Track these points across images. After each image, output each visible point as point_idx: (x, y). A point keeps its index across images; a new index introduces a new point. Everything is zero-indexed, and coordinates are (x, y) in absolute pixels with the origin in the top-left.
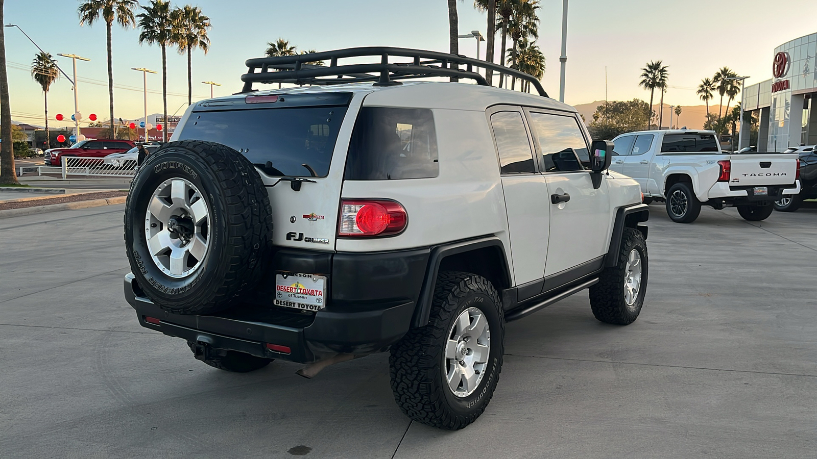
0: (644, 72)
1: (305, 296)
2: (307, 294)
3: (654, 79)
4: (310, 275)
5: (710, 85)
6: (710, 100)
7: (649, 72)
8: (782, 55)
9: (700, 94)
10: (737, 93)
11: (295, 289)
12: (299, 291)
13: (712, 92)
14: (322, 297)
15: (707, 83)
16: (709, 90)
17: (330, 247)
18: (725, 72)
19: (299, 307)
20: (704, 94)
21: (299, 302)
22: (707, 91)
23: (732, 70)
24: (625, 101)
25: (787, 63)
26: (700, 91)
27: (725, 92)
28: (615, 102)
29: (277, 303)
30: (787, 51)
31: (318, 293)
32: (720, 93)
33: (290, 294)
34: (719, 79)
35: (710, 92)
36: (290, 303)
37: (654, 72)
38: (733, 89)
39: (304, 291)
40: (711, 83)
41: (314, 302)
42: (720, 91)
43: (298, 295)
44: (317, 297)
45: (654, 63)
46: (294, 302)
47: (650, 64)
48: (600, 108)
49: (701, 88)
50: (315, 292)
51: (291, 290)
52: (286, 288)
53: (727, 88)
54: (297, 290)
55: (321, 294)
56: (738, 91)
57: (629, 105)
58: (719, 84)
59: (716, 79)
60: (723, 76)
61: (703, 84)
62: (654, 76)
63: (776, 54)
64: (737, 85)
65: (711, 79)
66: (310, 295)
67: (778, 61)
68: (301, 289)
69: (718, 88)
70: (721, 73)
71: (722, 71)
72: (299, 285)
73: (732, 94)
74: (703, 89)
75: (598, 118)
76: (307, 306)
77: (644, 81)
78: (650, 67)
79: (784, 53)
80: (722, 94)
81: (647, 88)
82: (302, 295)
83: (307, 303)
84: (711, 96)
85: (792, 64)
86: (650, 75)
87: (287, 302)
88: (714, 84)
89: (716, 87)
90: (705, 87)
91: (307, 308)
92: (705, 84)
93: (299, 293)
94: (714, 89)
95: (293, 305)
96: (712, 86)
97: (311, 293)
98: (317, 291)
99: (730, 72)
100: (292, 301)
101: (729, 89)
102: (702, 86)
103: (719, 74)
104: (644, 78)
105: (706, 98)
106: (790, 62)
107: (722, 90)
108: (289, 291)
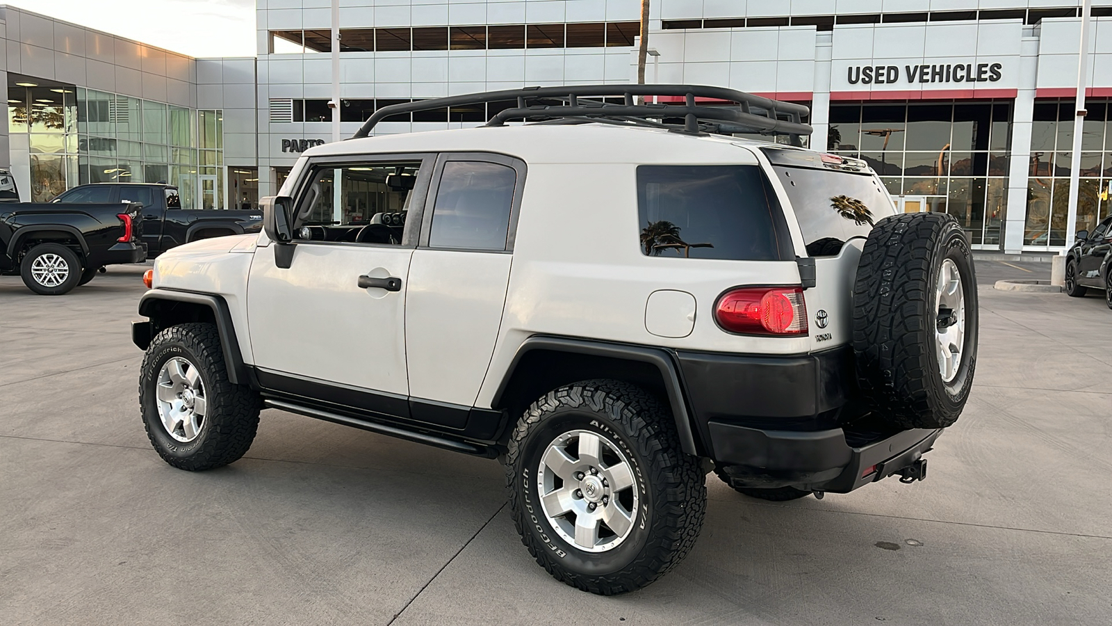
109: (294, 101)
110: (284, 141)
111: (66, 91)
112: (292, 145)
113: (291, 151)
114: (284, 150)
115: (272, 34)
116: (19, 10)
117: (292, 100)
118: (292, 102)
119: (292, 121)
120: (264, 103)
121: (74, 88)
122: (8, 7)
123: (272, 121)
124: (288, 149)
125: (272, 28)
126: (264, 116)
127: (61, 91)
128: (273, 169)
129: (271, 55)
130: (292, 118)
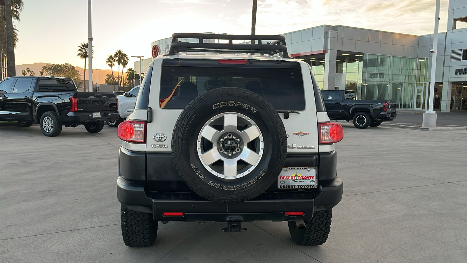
0: (80, 48)
1: (302, 180)
2: (304, 179)
3: (86, 52)
4: (305, 168)
5: (113, 59)
6: (113, 67)
7: (83, 49)
8: (156, 47)
9: (108, 63)
10: (127, 64)
11: (295, 177)
12: (298, 178)
13: (114, 63)
14: (315, 180)
15: (111, 57)
16: (112, 61)
17: (316, 150)
18: (120, 52)
19: (298, 187)
20: (110, 63)
21: (298, 185)
22: (111, 62)
23: (124, 52)
24: (60, 64)
25: (159, 51)
26: (107, 62)
27: (121, 63)
28: (54, 64)
29: (280, 187)
30: (159, 45)
31: (311, 178)
32: (118, 64)
33: (291, 180)
34: (117, 56)
35: (113, 62)
36: (291, 186)
37: (85, 49)
38: (125, 62)
39: (302, 177)
40: (113, 58)
41: (309, 183)
42: (118, 62)
43: (297, 180)
44: (311, 180)
45: (85, 44)
46: (295, 185)
47: (83, 44)
48: (45, 68)
49: (108, 60)
50: (309, 178)
51: (291, 178)
52: (288, 177)
53: (121, 61)
54: (297, 178)
55: (314, 178)
56: (127, 63)
57: (63, 67)
58: (117, 58)
59: (116, 55)
60: (119, 54)
61: (109, 58)
62: (86, 51)
63: (153, 46)
64: (127, 60)
65: (113, 56)
66: (306, 179)
67: (155, 50)
68: (299, 177)
69: (117, 60)
70: (117, 52)
71: (118, 51)
72: (297, 174)
73: (125, 64)
74: (109, 61)
75: (43, 73)
76: (305, 186)
77: (80, 53)
78: (83, 45)
79: (157, 46)
80: (119, 64)
81: (82, 58)
82: (300, 180)
83: (305, 184)
84: (114, 65)
85: (161, 52)
86: (84, 51)
87: (289, 186)
88: (115, 58)
89: (116, 60)
90: (110, 60)
91: (305, 187)
92: (110, 58)
93: (298, 179)
94: (115, 61)
95: (293, 187)
96: (114, 59)
97: (307, 178)
98: (310, 177)
99: (122, 53)
100: (293, 185)
101: (122, 61)
102: (108, 59)
103: (116, 53)
104: (80, 52)
105: (111, 65)
106: (160, 50)
107: (119, 62)
108: (290, 178)
109: (463, 50)
110: (457, 70)
111: (360, 56)
112: (460, 71)
113: (460, 74)
114: (456, 74)
115: (455, 20)
116: (343, 27)
117: (462, 50)
118: (462, 51)
119: (461, 60)
120: (448, 52)
121: (363, 54)
122: (339, 26)
123: (452, 60)
124: (459, 73)
125: (455, 18)
126: (448, 58)
127: (358, 56)
128: (450, 83)
129: (454, 30)
130: (462, 59)
